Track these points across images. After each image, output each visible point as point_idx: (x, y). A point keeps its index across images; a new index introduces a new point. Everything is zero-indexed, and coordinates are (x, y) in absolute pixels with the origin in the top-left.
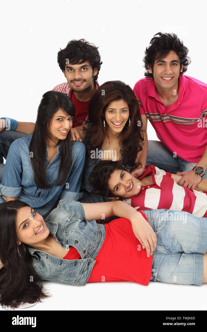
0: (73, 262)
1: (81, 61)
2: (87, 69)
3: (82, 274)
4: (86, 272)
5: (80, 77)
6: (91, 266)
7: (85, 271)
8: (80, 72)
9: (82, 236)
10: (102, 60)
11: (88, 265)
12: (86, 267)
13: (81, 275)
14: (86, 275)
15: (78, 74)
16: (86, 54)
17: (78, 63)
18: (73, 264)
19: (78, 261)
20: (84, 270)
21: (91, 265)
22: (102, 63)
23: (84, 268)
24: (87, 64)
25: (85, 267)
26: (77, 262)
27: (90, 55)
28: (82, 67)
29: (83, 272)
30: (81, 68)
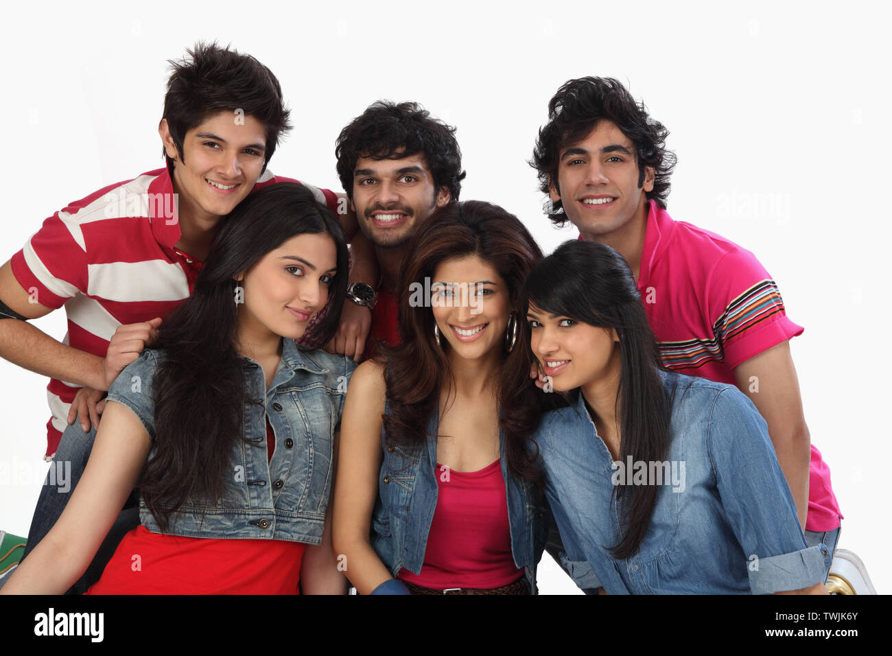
0: (259, 473)
1: (400, 150)
2: (417, 180)
3: (224, 514)
4: (229, 524)
5: (395, 198)
6: (251, 532)
7: (231, 520)
8: (394, 187)
9: (306, 453)
10: (464, 166)
11: (252, 523)
12: (245, 518)
13: (218, 512)
14: (220, 526)
15: (390, 189)
16: (418, 132)
17: (393, 156)
18: (254, 474)
19: (266, 487)
20: (236, 516)
21: (253, 530)
22: (464, 175)
23: (241, 514)
24: (419, 165)
25: (245, 514)
26: (262, 484)
27: (430, 138)
28: (403, 172)
29: (229, 514)
30: (399, 175)
